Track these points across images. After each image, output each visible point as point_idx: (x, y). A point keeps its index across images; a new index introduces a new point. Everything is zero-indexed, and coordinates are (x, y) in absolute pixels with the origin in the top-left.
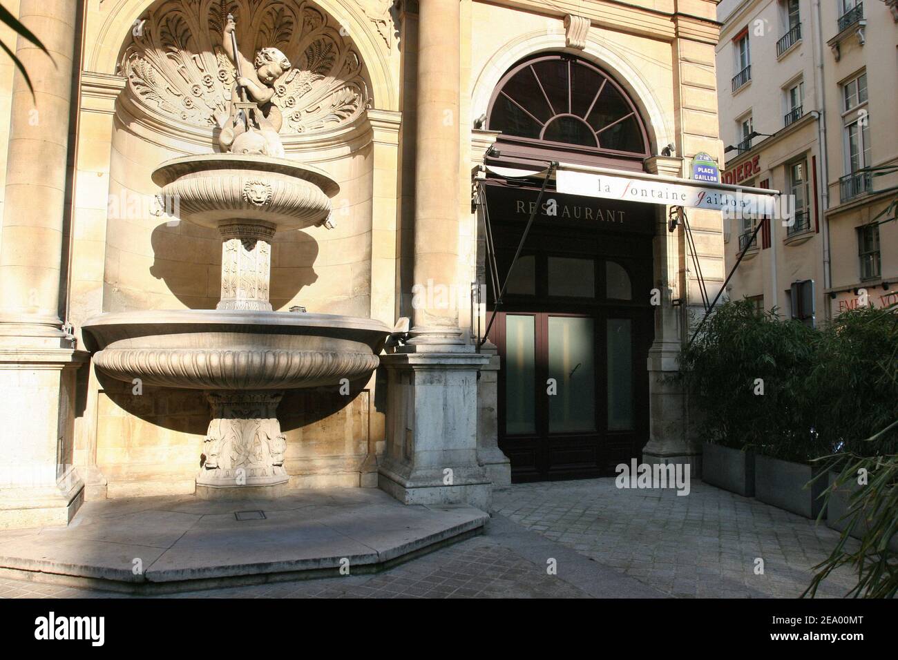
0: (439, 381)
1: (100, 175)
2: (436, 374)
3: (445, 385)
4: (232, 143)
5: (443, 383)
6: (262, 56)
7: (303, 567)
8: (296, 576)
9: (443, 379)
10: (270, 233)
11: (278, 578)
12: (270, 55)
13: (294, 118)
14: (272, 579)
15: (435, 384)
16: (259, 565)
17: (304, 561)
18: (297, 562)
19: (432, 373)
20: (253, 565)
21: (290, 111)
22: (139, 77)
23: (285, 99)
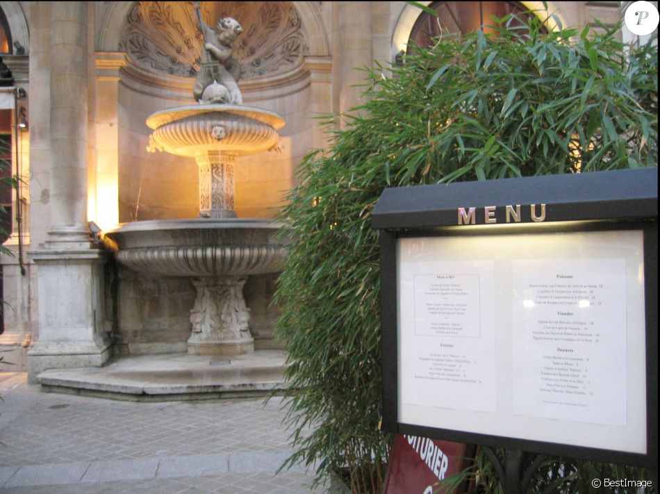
1: (111, 125)
4: (202, 93)
6: (220, 25)
7: (243, 389)
8: (239, 395)
10: (233, 159)
11: (228, 396)
12: (226, 24)
13: (255, 63)
14: (224, 396)
16: (214, 387)
17: (244, 385)
18: (239, 385)
20: (210, 386)
21: (252, 59)
22: (136, 47)
23: (247, 49)
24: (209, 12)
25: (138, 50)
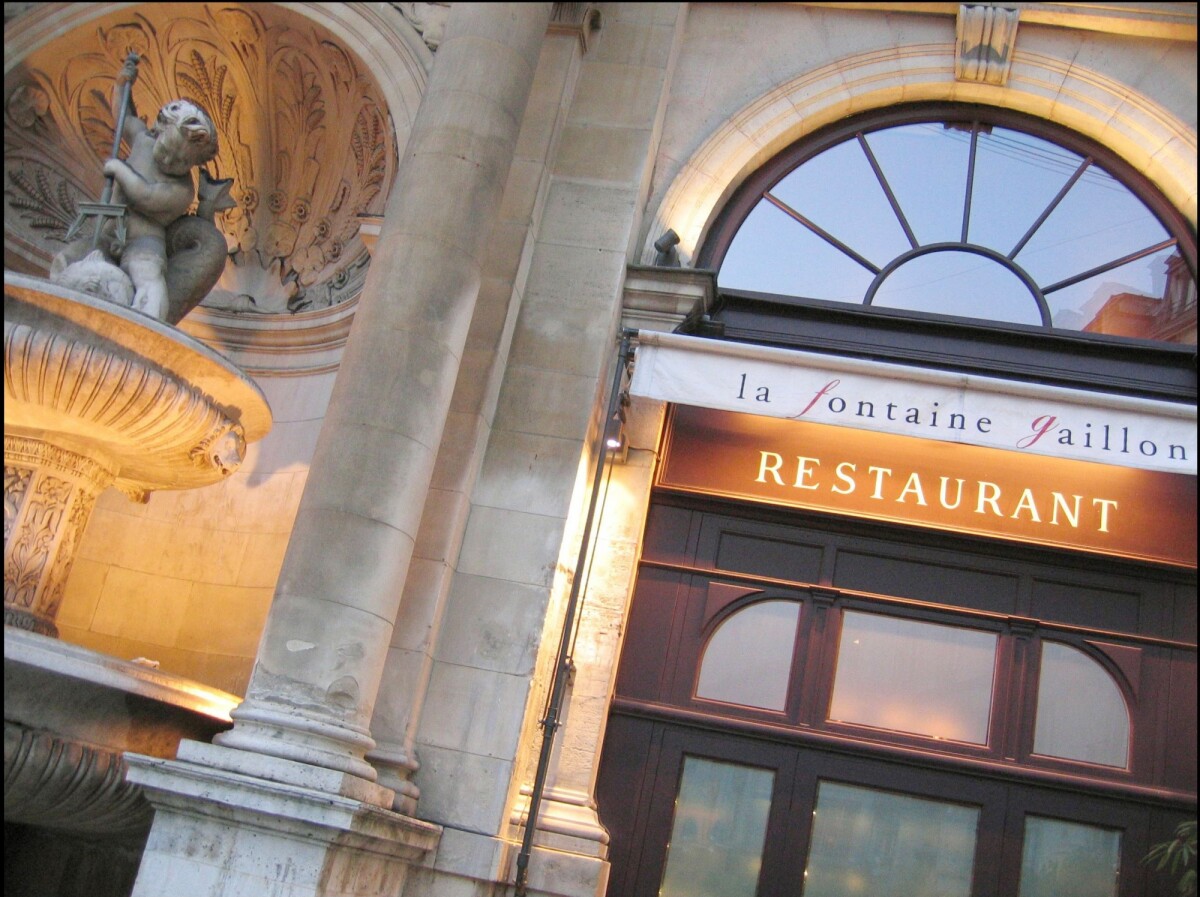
0: (212, 852)
2: (210, 830)
3: (226, 867)
5: (220, 861)
9: (224, 849)
15: (197, 858)
19: (198, 826)
21: (331, 270)
22: (33, 197)
23: (327, 247)
24: (247, 147)
25: (35, 204)
